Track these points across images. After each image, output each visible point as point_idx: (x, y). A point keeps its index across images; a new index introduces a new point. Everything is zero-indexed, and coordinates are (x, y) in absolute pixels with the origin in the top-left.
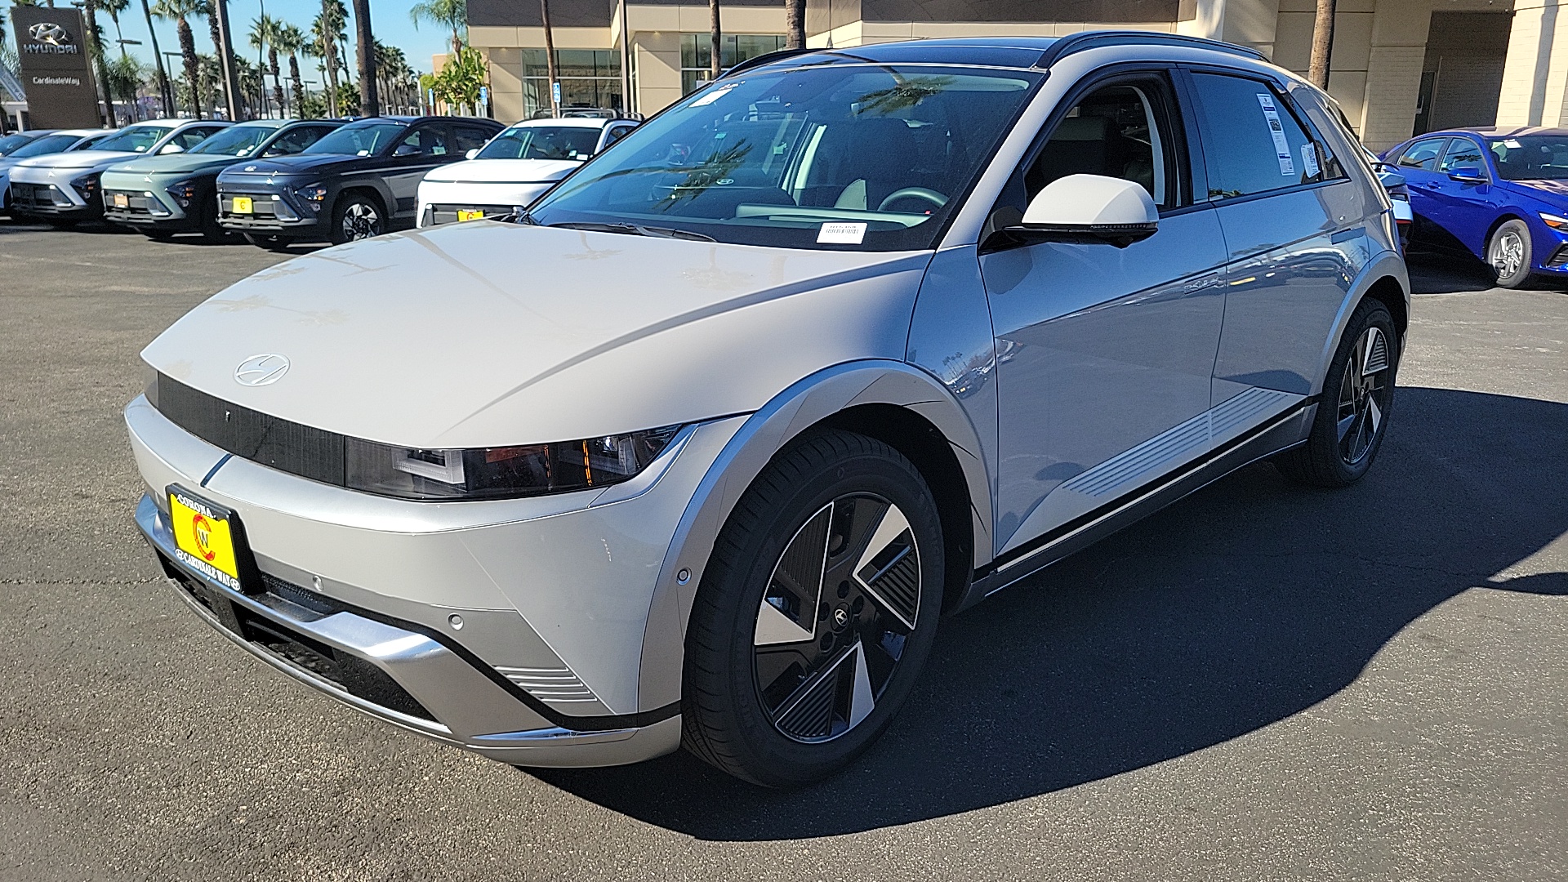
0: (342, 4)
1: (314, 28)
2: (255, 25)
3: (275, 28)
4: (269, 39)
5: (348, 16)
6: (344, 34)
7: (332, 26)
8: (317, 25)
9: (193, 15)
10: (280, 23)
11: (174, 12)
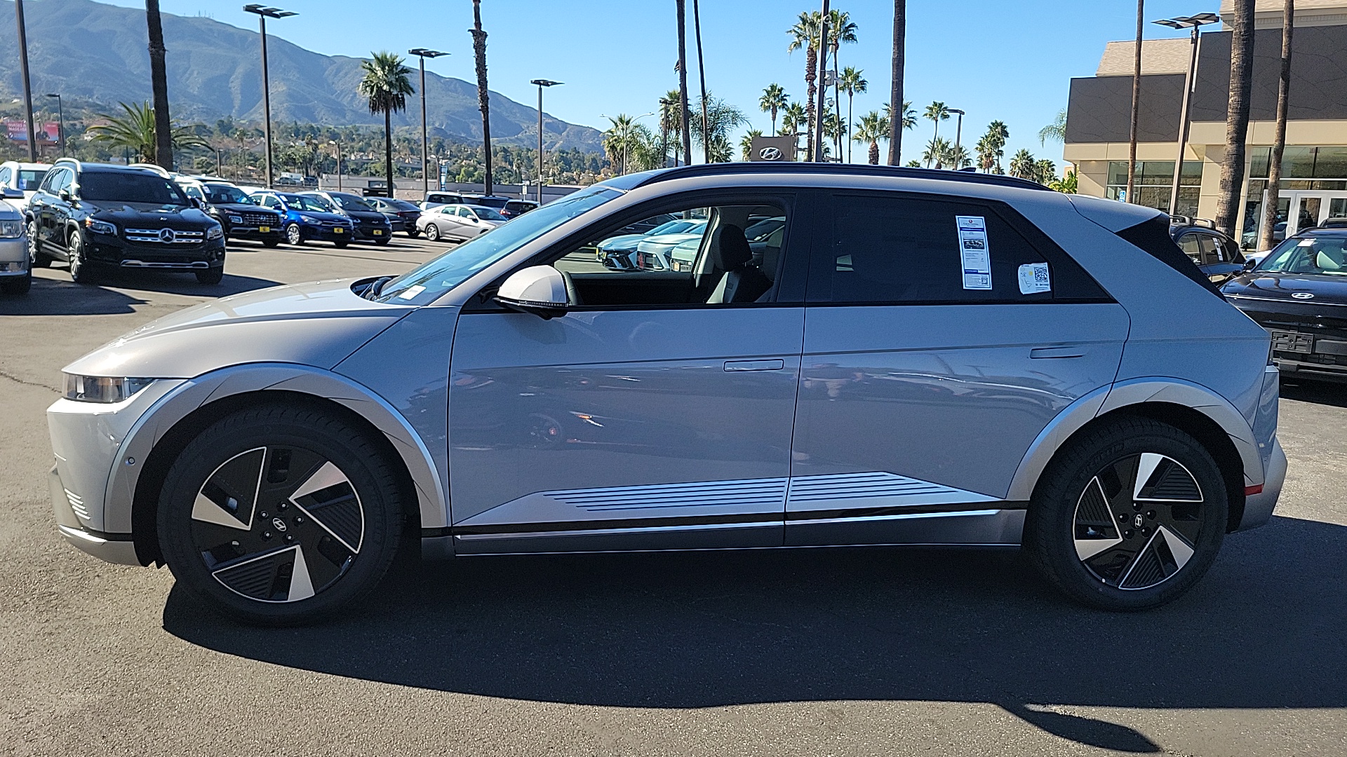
0: (1005, 127)
1: (979, 146)
2: (929, 145)
3: (944, 147)
4: (938, 155)
5: (1008, 136)
6: (1002, 151)
7: (992, 145)
8: (980, 144)
9: (882, 139)
10: (948, 143)
11: (869, 137)
